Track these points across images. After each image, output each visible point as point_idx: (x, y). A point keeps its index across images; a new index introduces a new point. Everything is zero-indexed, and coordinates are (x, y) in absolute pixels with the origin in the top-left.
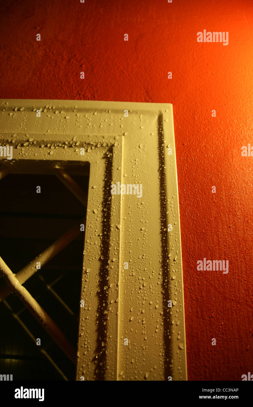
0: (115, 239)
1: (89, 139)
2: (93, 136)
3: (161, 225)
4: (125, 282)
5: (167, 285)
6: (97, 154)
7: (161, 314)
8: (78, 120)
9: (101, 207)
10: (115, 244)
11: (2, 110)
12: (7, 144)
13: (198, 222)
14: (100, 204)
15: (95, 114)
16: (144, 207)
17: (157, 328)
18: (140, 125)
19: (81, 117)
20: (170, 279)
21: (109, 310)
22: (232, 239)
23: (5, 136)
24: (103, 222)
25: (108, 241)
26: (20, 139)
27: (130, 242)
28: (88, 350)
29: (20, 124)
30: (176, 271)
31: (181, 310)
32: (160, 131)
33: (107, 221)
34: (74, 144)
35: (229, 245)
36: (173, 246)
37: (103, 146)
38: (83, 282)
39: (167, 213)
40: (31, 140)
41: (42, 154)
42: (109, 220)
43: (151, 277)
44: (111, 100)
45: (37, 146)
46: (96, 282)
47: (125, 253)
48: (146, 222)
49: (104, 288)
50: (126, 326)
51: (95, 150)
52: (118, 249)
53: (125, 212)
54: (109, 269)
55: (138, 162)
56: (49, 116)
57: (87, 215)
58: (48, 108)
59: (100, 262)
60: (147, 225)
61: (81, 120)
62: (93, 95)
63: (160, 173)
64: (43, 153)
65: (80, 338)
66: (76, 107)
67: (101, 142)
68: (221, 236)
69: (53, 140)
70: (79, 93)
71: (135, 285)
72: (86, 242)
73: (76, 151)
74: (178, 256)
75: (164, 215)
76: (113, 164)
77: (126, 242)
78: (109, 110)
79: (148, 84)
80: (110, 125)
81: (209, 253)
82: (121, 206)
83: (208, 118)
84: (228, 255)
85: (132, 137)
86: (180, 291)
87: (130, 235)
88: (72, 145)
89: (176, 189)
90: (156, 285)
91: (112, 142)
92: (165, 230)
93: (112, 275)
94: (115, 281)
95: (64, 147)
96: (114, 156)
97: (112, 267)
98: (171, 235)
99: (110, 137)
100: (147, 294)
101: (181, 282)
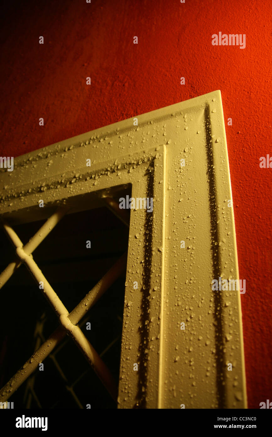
0: (157, 264)
1: (130, 159)
2: (134, 154)
3: (212, 239)
4: (170, 314)
5: (220, 314)
6: (139, 172)
7: (213, 353)
8: (121, 142)
9: (144, 230)
10: (157, 270)
11: (56, 154)
12: (58, 185)
13: (260, 227)
14: (142, 227)
15: (137, 130)
16: (192, 220)
17: (207, 371)
18: (185, 127)
19: (124, 138)
20: (223, 306)
21: (149, 349)
24: (145, 247)
25: (149, 268)
26: (68, 177)
27: (175, 266)
28: (129, 396)
30: (230, 295)
31: (238, 347)
32: (208, 126)
33: (149, 244)
34: (116, 168)
36: (226, 264)
37: (145, 162)
38: (125, 318)
39: (218, 223)
40: (77, 176)
41: (87, 187)
42: (151, 244)
43: (200, 305)
44: (154, 110)
45: (83, 180)
46: (138, 316)
47: (170, 280)
48: (193, 238)
49: (145, 323)
50: (170, 368)
51: (137, 168)
52: (160, 275)
53: (169, 231)
54: (150, 300)
55: (183, 169)
56: (95, 146)
57: (129, 242)
58: (94, 139)
59: (142, 293)
60: (195, 242)
61: (123, 141)
62: (136, 111)
63: (209, 176)
65: (120, 381)
66: (119, 129)
67: (142, 158)
69: (96, 169)
70: (122, 113)
71: (181, 317)
72: (128, 272)
73: (119, 174)
74: (232, 275)
75: (215, 225)
76: (154, 179)
77: (171, 266)
78: (151, 121)
79: (193, 78)
80: (152, 137)
82: (164, 225)
83: (268, 90)
85: (175, 143)
86: (237, 321)
87: (175, 257)
88: (114, 170)
90: (207, 315)
91: (153, 155)
92: (216, 245)
93: (154, 307)
94: (157, 314)
95: (107, 174)
96: (155, 170)
97: (153, 298)
98: (224, 249)
99: (150, 150)
100: (196, 327)
101: (238, 309)
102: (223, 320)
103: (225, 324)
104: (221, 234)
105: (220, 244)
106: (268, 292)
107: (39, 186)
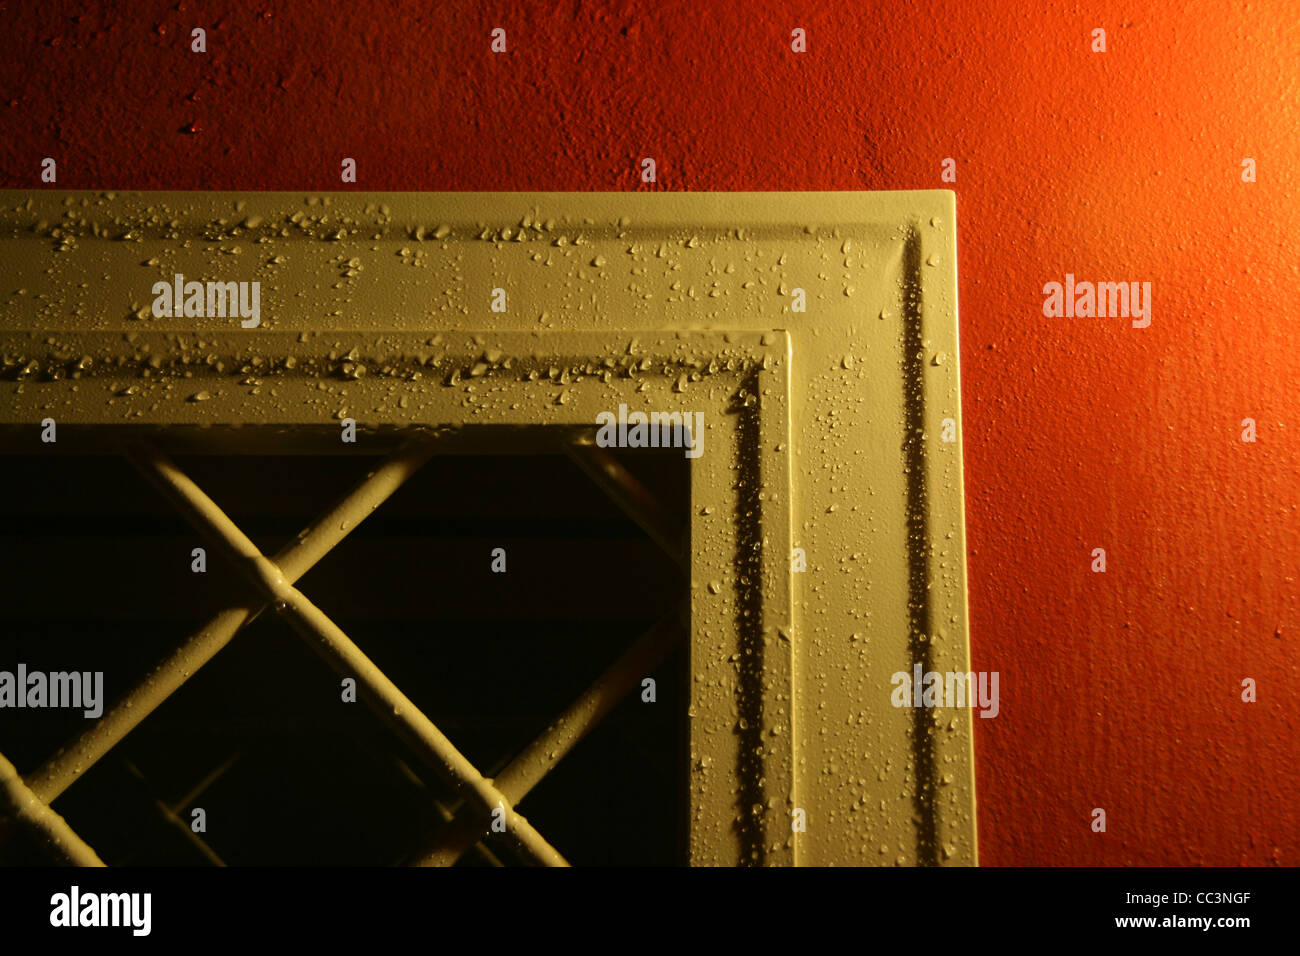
0: (777, 669)
1: (680, 348)
2: (692, 335)
3: (911, 624)
4: (810, 792)
5: (929, 800)
6: (709, 397)
8: (637, 271)
9: (733, 573)
10: (779, 684)
12: (415, 371)
13: (1024, 613)
14: (727, 565)
15: (691, 245)
16: (861, 568)
18: (845, 285)
19: (646, 259)
20: (936, 783)
22: (1129, 666)
23: (403, 343)
24: (740, 619)
25: (757, 676)
26: (457, 354)
27: (821, 678)
29: (444, 293)
30: (953, 760)
32: (912, 305)
33: (751, 616)
34: (634, 366)
35: (1120, 684)
37: (727, 370)
38: (694, 796)
39: (929, 587)
40: (493, 357)
41: (535, 405)
42: (757, 614)
43: (883, 776)
45: (515, 376)
46: (730, 793)
47: (809, 710)
48: (865, 616)
49: (752, 810)
51: (703, 384)
52: (786, 697)
53: (803, 587)
54: (764, 756)
55: (838, 419)
56: (538, 257)
57: (693, 600)
58: (532, 227)
59: (737, 736)
60: (869, 624)
61: (645, 270)
63: (909, 456)
64: (536, 401)
66: (626, 222)
67: (720, 356)
68: (1095, 656)
69: (565, 354)
70: (628, 156)
71: (838, 800)
72: (696, 680)
73: (643, 389)
74: (960, 718)
75: (921, 591)
76: (761, 433)
77: (810, 677)
78: (738, 228)
79: (871, 105)
80: (744, 287)
81: (1057, 706)
83: (1082, 235)
84: (1116, 714)
85: (817, 333)
86: (967, 817)
87: (819, 655)
88: (627, 371)
89: (960, 510)
90: (898, 799)
91: (754, 357)
92: (921, 639)
93: (774, 773)
94: (783, 789)
95: (603, 376)
96: (763, 406)
97: (772, 751)
98: (941, 654)
99: (747, 337)
100: (874, 826)
101: (970, 793)
102: (936, 814)
103: (942, 821)
104: (935, 616)
105: (934, 639)
106: (1032, 762)
107: (333, 356)
